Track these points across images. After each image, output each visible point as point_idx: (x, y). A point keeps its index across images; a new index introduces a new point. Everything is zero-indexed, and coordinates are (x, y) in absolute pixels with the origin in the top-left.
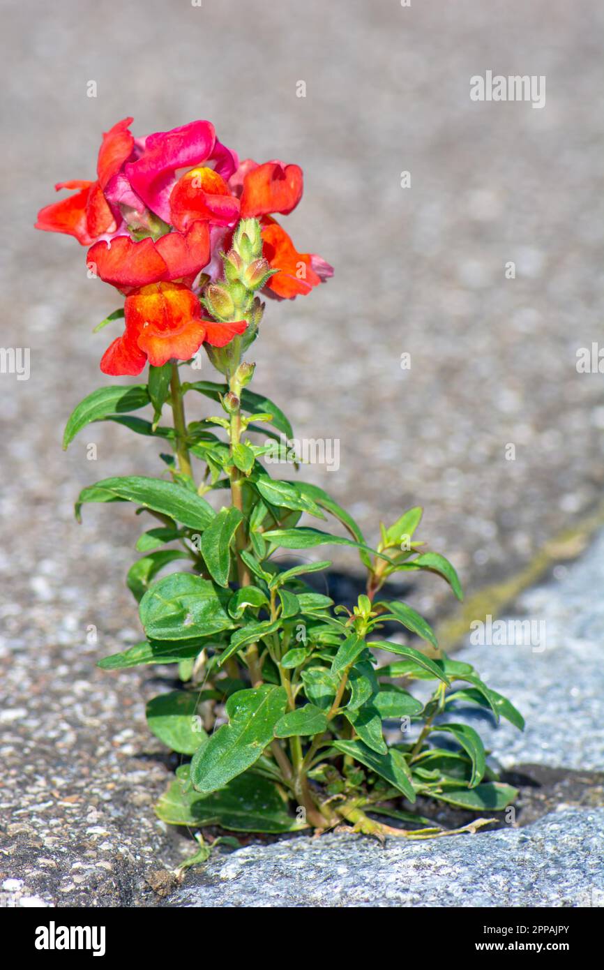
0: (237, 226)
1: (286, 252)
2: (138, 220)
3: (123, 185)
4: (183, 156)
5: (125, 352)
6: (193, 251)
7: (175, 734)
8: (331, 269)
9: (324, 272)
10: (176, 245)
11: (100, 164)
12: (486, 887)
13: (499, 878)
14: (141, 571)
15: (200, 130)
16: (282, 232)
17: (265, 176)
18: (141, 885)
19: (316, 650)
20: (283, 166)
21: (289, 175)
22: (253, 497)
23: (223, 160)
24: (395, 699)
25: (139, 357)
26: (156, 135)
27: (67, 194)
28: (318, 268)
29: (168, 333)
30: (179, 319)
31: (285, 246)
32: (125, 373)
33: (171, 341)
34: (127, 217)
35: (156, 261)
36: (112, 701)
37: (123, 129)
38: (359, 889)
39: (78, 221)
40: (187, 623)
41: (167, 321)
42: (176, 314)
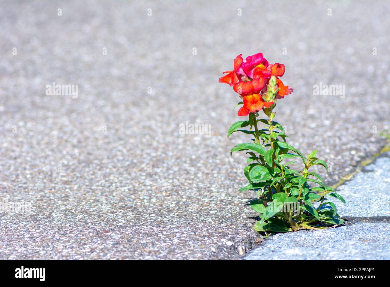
0: (270, 78)
1: (282, 86)
2: (245, 78)
3: (241, 70)
4: (256, 61)
5: (244, 110)
6: (260, 84)
7: (258, 208)
8: (293, 90)
9: (291, 90)
10: (256, 82)
11: (234, 65)
12: (340, 235)
13: (343, 234)
14: (247, 169)
15: (260, 55)
16: (280, 80)
17: (276, 66)
18: (254, 242)
19: (293, 184)
20: (280, 64)
21: (281, 66)
22: (276, 146)
23: (265, 63)
24: (313, 195)
25: (247, 111)
26: (249, 57)
27: (226, 74)
28: (290, 89)
29: (255, 105)
30: (257, 101)
31: (281, 84)
32: (244, 115)
33: (255, 106)
34: (242, 78)
35: (251, 86)
36: (238, 209)
37: (240, 57)
38: (309, 237)
39: (229, 80)
40: (261, 178)
41: (254, 102)
42: (256, 100)
